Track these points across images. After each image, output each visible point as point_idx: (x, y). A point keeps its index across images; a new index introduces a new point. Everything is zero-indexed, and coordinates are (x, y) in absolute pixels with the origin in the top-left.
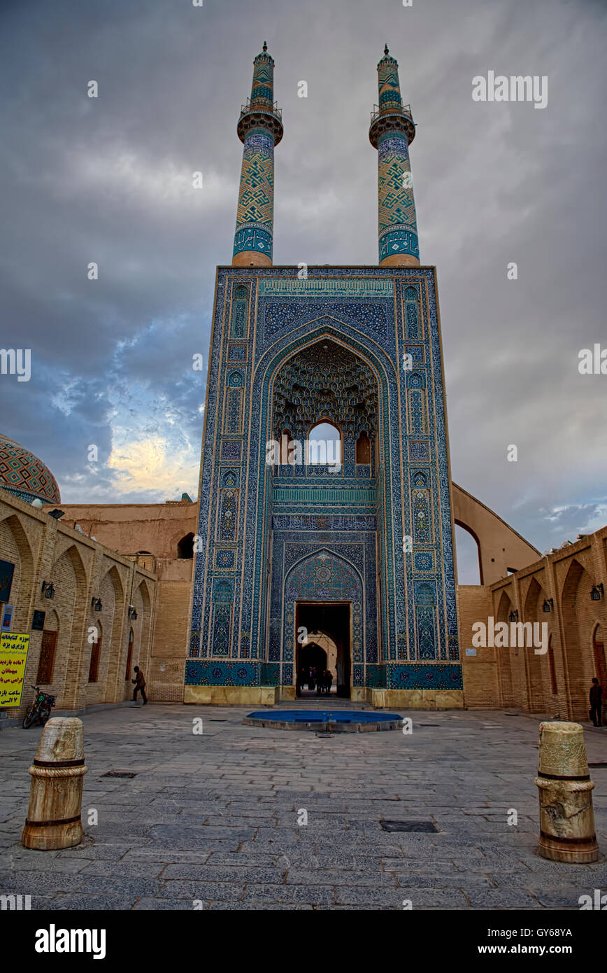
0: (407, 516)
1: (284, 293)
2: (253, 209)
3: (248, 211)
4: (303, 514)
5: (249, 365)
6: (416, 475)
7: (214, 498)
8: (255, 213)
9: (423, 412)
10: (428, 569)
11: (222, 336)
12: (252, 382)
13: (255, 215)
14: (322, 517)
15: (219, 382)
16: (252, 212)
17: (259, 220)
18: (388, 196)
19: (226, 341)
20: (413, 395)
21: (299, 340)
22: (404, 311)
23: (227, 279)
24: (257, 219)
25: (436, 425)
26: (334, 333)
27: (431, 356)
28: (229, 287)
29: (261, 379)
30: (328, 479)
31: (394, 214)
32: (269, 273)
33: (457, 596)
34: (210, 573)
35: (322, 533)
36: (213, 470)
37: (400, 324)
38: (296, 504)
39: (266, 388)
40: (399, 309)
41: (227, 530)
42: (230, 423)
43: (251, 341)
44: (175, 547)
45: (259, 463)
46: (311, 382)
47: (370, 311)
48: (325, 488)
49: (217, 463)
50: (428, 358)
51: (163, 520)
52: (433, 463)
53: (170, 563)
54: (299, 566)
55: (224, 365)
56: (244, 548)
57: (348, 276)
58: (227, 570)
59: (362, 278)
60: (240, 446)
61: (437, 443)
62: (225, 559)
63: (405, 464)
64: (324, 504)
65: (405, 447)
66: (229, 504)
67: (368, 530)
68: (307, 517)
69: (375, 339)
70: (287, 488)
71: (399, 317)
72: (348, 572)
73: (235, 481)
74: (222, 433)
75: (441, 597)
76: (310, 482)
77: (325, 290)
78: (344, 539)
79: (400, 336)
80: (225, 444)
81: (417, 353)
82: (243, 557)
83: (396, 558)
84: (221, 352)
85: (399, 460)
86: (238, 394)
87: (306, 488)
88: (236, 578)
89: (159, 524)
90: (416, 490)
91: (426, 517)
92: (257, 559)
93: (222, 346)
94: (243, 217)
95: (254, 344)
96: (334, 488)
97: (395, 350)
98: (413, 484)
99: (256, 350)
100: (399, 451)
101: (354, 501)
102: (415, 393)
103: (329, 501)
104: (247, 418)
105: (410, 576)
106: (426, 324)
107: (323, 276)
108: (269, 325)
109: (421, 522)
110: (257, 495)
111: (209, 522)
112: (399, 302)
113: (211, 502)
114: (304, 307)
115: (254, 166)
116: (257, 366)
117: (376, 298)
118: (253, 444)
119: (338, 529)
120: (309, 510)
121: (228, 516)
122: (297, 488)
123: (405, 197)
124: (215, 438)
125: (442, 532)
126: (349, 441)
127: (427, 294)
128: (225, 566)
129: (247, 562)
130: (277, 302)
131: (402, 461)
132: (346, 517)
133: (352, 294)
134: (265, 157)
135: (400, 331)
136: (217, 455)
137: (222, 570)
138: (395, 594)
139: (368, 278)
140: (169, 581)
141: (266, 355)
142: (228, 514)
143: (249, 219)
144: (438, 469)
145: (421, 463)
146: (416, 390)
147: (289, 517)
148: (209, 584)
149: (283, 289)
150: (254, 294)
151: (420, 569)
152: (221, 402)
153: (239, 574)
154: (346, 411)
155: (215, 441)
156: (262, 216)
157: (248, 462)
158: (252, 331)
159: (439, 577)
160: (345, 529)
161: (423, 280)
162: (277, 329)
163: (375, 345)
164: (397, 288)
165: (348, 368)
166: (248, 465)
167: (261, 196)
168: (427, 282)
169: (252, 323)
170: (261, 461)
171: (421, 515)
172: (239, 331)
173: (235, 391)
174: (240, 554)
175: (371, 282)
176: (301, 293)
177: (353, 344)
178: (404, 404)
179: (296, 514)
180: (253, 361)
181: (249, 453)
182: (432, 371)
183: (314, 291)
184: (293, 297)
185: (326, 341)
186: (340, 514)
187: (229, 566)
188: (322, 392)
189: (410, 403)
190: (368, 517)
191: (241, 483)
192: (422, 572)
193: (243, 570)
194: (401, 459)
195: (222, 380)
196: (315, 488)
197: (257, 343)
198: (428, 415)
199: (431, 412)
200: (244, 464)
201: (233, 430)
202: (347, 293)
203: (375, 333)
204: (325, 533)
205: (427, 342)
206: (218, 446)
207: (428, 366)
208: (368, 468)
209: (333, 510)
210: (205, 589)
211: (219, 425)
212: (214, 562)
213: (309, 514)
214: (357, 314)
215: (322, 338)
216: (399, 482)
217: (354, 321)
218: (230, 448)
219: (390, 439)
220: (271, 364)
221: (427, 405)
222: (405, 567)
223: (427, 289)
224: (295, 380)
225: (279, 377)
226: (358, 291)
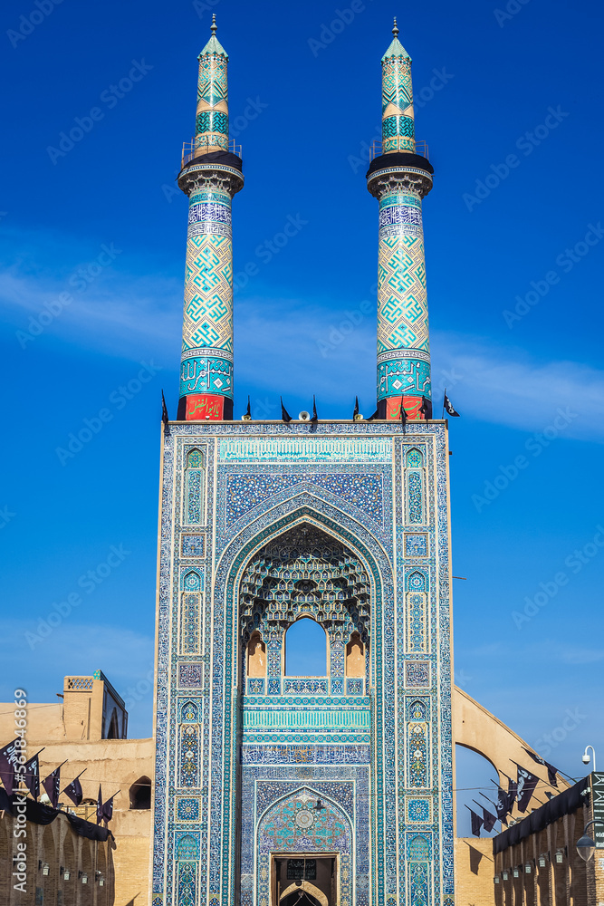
0: (401, 756)
1: (251, 460)
2: (205, 326)
3: (199, 330)
4: (278, 743)
5: (209, 562)
6: (414, 704)
7: (172, 736)
8: (208, 333)
9: (424, 622)
10: (423, 819)
11: (173, 522)
12: (213, 586)
13: (209, 336)
14: (303, 747)
15: (172, 585)
16: (205, 333)
17: (214, 343)
18: (390, 301)
19: (177, 529)
20: (413, 599)
21: (270, 527)
22: (405, 484)
23: (176, 441)
24: (212, 343)
25: (439, 641)
26: (316, 516)
27: (437, 548)
28: (179, 451)
29: (224, 581)
30: (309, 697)
31: (396, 332)
32: (230, 430)
33: (455, 851)
34: (171, 826)
35: (302, 768)
36: (169, 701)
37: (399, 502)
38: (270, 731)
39: (230, 591)
40: (398, 481)
41: (189, 773)
42: (187, 640)
43: (209, 529)
44: (126, 794)
45: (224, 691)
46: (287, 572)
47: (361, 485)
48: (305, 709)
49: (174, 693)
50: (433, 550)
51: (109, 760)
52: (434, 690)
53: (124, 815)
54: (274, 809)
55: (177, 562)
56: (209, 797)
57: (332, 434)
58: (191, 822)
59: (352, 436)
60: (201, 670)
61: (439, 664)
62: (188, 809)
63: (401, 691)
64: (305, 731)
65: (400, 669)
66: (190, 742)
67: (359, 763)
68: (284, 747)
69: (367, 524)
70: (258, 709)
71: (398, 493)
72: (335, 817)
73: (196, 714)
74: (178, 654)
75: (437, 851)
76: (286, 701)
77: (303, 455)
78: (331, 774)
79: (399, 520)
80: (183, 667)
81: (420, 543)
82: (209, 806)
83: (387, 808)
84: (173, 545)
85: (393, 687)
86: (196, 601)
87: (282, 710)
88: (202, 831)
89: (105, 766)
90: (412, 723)
91: (423, 756)
92: (225, 809)
93: (173, 536)
94: (193, 338)
95: (214, 533)
96: (317, 709)
97: (391, 540)
98: (409, 715)
99: (217, 542)
100: (393, 675)
101: (341, 726)
102: (415, 597)
103: (310, 726)
104: (208, 633)
105: (402, 828)
106: (432, 502)
107: (300, 434)
108: (232, 506)
109: (418, 762)
110: (223, 732)
111: (168, 765)
112: (398, 471)
113: (168, 741)
114: (277, 479)
115: (204, 255)
116: (219, 563)
117: (370, 466)
118: (217, 667)
119: (322, 763)
120: (286, 738)
121: (189, 757)
122: (270, 710)
123: (412, 306)
124: (170, 660)
125: (440, 775)
126: (337, 646)
127: (435, 459)
128: (188, 818)
129: (213, 813)
130: (241, 473)
131: (396, 687)
132: (332, 746)
133: (338, 461)
134: (219, 240)
135: (399, 513)
136: (173, 682)
137: (185, 822)
138: (385, 848)
139: (359, 437)
140: (124, 836)
141: (229, 548)
142: (190, 754)
143: (202, 343)
144: (439, 698)
145: (418, 690)
146: (417, 593)
147: (261, 747)
148: (170, 839)
149: (249, 453)
150: (211, 462)
151: (414, 818)
152: (175, 613)
153: (204, 826)
154: (333, 607)
155: (170, 663)
156: (218, 337)
157: (211, 691)
158: (210, 515)
159: (436, 828)
160: (331, 762)
161: (431, 440)
162: (242, 512)
163: (367, 532)
164: (397, 450)
165: (334, 554)
166: (211, 694)
167: (216, 305)
168: (435, 442)
169: (210, 504)
170: (227, 688)
171: (418, 754)
172: (195, 516)
173: (192, 597)
174: (205, 804)
175: (363, 442)
176: (271, 459)
177: (339, 530)
178: (400, 614)
179: (271, 743)
180: (214, 557)
181: (211, 679)
182: (437, 570)
183: (289, 456)
184: (262, 466)
185: (304, 525)
186: (325, 743)
187: (193, 818)
188: (300, 584)
189: (409, 611)
190: (360, 747)
191: (203, 717)
192: (416, 823)
193: (209, 822)
194: (396, 685)
195: (176, 583)
196: (294, 709)
197: (217, 532)
198: (430, 627)
199: (433, 624)
200: (206, 693)
201: (191, 648)
202: (333, 459)
203: (366, 517)
204: (306, 768)
205: (432, 529)
206: (173, 671)
207: (433, 561)
208: (361, 682)
209: (316, 738)
210: (166, 845)
211: (174, 644)
212: (175, 813)
213: (286, 743)
214: (344, 489)
215: (299, 521)
216: (393, 714)
217: (340, 500)
218: (188, 672)
219: (383, 659)
220: (236, 560)
221: (430, 614)
222: (397, 817)
223: (435, 453)
224: (267, 573)
225: (245, 575)
226: (346, 456)
